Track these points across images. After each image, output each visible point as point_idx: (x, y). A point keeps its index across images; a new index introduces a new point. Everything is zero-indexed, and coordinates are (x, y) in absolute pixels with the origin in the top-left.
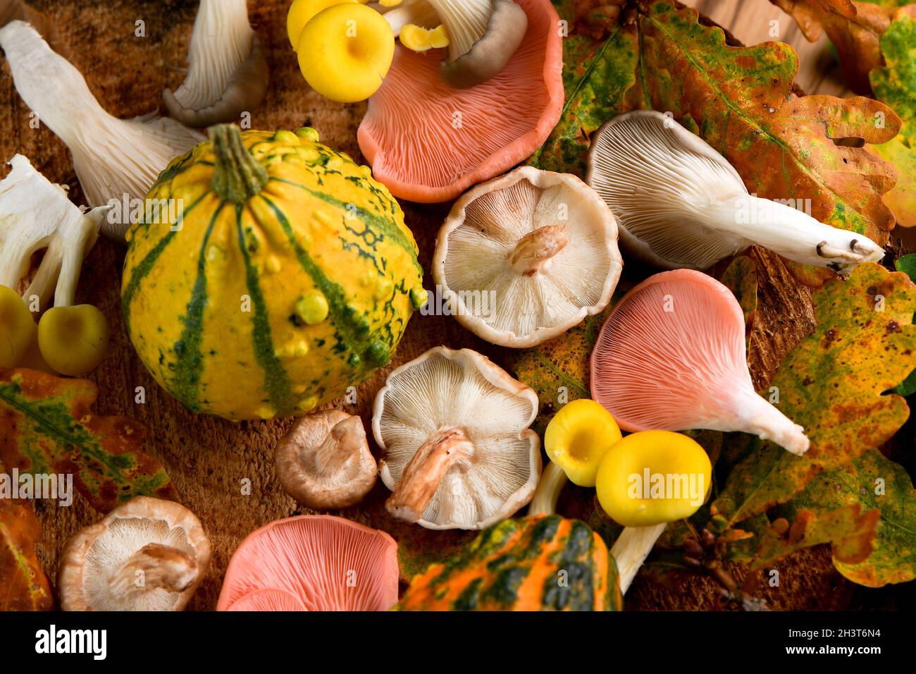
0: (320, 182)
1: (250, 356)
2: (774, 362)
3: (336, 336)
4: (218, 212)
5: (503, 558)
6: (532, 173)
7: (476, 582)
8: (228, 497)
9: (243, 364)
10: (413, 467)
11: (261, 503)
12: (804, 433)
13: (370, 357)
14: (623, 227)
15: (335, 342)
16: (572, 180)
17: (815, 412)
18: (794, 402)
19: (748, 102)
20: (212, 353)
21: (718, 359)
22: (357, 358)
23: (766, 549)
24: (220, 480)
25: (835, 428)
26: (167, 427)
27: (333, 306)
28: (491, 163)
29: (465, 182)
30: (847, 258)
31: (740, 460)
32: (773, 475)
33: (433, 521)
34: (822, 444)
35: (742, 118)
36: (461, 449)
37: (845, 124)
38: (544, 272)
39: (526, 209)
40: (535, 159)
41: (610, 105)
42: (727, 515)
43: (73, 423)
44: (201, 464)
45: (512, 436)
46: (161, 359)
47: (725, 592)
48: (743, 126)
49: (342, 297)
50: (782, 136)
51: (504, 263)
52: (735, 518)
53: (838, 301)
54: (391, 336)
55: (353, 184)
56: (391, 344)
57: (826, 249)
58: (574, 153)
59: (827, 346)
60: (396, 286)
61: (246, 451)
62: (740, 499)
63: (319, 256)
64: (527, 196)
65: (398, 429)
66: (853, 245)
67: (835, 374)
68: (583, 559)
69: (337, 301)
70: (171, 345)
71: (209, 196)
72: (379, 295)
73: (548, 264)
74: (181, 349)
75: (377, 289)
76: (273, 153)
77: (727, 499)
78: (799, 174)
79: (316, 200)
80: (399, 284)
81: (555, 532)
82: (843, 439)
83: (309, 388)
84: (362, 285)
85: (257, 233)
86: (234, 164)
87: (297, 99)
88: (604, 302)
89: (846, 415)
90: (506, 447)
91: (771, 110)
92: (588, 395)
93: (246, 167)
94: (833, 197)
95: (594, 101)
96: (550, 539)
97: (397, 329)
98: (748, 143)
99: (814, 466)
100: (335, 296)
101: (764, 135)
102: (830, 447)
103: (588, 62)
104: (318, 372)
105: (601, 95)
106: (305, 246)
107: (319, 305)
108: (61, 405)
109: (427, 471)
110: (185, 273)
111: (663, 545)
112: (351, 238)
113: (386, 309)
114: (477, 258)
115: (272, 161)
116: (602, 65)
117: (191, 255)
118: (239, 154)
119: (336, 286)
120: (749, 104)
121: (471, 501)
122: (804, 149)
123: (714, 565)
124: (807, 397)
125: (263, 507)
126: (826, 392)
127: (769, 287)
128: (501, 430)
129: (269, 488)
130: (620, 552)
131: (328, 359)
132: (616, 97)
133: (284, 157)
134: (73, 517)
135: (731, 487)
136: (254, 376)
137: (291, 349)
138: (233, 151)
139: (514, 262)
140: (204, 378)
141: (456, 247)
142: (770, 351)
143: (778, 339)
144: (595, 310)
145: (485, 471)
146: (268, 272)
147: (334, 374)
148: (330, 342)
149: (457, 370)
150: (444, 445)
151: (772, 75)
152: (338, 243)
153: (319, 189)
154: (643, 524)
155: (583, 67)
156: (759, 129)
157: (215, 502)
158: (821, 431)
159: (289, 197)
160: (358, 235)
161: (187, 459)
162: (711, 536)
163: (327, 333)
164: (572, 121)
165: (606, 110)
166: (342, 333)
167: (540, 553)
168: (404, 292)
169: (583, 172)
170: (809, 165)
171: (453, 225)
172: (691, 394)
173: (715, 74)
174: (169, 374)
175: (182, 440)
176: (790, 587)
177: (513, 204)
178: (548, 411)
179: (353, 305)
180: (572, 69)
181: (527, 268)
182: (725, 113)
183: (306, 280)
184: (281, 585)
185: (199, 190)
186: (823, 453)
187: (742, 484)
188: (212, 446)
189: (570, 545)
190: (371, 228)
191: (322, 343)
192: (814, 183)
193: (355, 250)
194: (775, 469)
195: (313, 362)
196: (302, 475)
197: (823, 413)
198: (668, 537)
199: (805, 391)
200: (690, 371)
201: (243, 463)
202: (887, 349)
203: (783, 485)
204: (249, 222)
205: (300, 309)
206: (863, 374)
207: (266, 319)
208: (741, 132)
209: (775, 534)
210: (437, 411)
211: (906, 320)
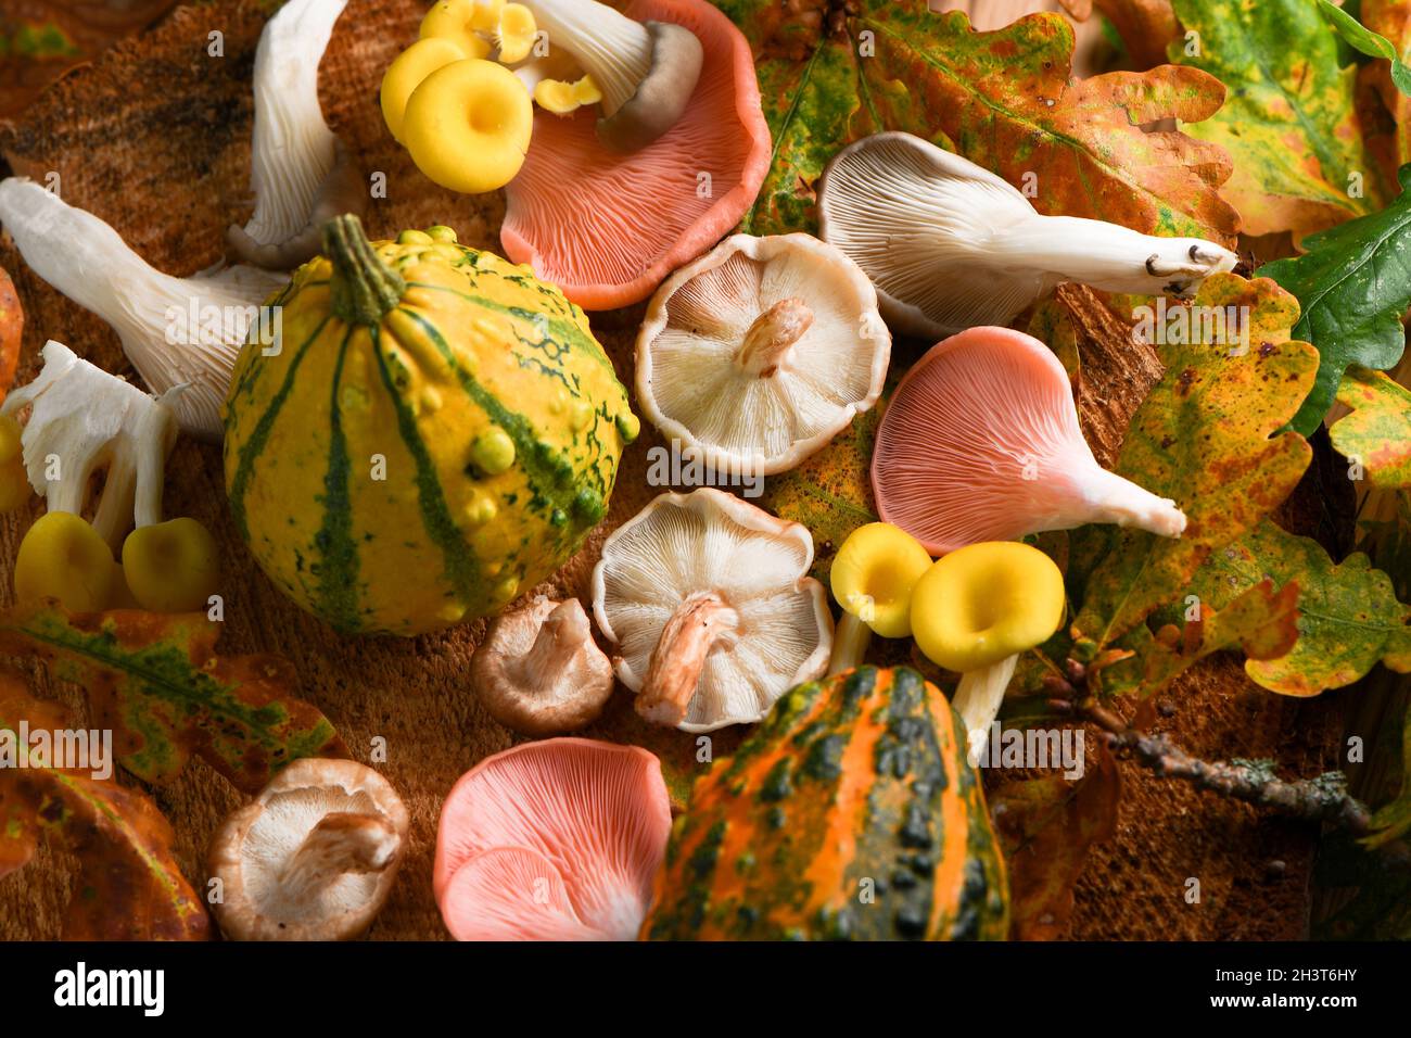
0: (473, 284)
1: (419, 532)
2: (1116, 437)
3: (531, 487)
4: (346, 341)
5: (811, 727)
6: (747, 243)
7: (783, 763)
8: (417, 747)
9: (412, 546)
10: (663, 649)
11: (463, 745)
12: (1177, 507)
13: (579, 512)
14: (882, 292)
15: (530, 495)
16: (803, 240)
17: (1185, 479)
18: (1155, 472)
19: (1017, 98)
20: (369, 537)
21: (1045, 439)
22: (562, 515)
23: (1155, 669)
24: (402, 725)
25: (1216, 493)
26: (316, 670)
27: (519, 445)
28: (690, 238)
29: (660, 270)
30: (1189, 272)
31: (1097, 562)
32: (1145, 572)
33: (702, 720)
34: (1204, 517)
35: (1013, 120)
36: (721, 619)
37: (1151, 104)
38: (788, 368)
39: (747, 291)
40: (746, 226)
41: (831, 141)
42: (1095, 636)
43: (193, 673)
44: (371, 708)
45: (787, 590)
46: (299, 565)
47: (1111, 736)
48: (1017, 130)
49: (530, 431)
50: (1072, 133)
51: (732, 367)
52: (1106, 637)
54: (601, 480)
55: (515, 284)
56: (603, 493)
57: (1158, 265)
58: (796, 211)
59: (1184, 392)
60: (597, 411)
61: (430, 680)
62: (1107, 612)
63: (489, 381)
64: (745, 274)
65: (631, 611)
66: (1193, 253)
67: (1202, 424)
68: (918, 712)
69: (525, 438)
70: (311, 539)
71: (331, 323)
72: (578, 424)
73: (791, 353)
74: (325, 541)
75: (574, 416)
76: (404, 253)
77: (1091, 617)
78: (1102, 178)
79: (473, 306)
80: (601, 408)
81: (873, 684)
82: (1231, 505)
83: (505, 567)
84: (553, 412)
85: (403, 358)
86: (359, 270)
87: (409, 213)
88: (875, 392)
89: (1228, 472)
91: (1050, 103)
92: (874, 517)
93: (375, 272)
94: (1154, 201)
95: (809, 139)
96: (869, 694)
97: (608, 470)
98: (1027, 150)
99: (1198, 548)
100: (519, 430)
101: (1046, 136)
102: (1215, 519)
103: (791, 90)
104: (514, 540)
105: (817, 130)
106: (470, 369)
107: (501, 445)
108: (174, 650)
109: (682, 651)
110: (314, 435)
111: (1016, 694)
112: (528, 352)
113: (589, 443)
114: (693, 367)
115: (406, 263)
116: (811, 91)
117: (319, 407)
118: (363, 254)
119: (520, 417)
120: (1019, 100)
121: (749, 686)
122: (1103, 145)
123: (1090, 702)
124: (1172, 462)
125: (466, 750)
126: (1196, 450)
127: (1088, 342)
128: (770, 585)
129: (470, 724)
130: (967, 699)
131: (525, 521)
132: (839, 128)
133: (421, 256)
134: (212, 810)
135: (1091, 600)
136: (431, 560)
137: (474, 512)
138: (356, 251)
139: (745, 361)
140: (362, 576)
141: (663, 359)
142: (1106, 425)
143: (1115, 406)
144: (865, 406)
145: (757, 642)
146: (428, 410)
147: (535, 541)
148: (525, 497)
149: (696, 519)
150: (698, 615)
151: (1042, 57)
152: (511, 360)
153: (474, 292)
154: (985, 664)
155: (787, 99)
156: (1039, 130)
157: (400, 756)
158: (1199, 499)
159: (436, 305)
160: (536, 347)
161: (351, 707)
162: (1078, 666)
163: (517, 483)
164: (786, 170)
165: (827, 147)
166: (538, 482)
167: (860, 712)
168: (609, 420)
170: (1114, 164)
171: (653, 331)
173: (964, 72)
174: (313, 582)
175: (339, 683)
176: (1194, 722)
177: (729, 288)
178: (826, 552)
179: (545, 441)
180: (771, 104)
181: (764, 365)
182: (989, 117)
183: (479, 415)
184: (512, 841)
185: (315, 318)
186: (1207, 529)
187: (1107, 592)
188: (382, 684)
189: (898, 697)
190: (551, 336)
191: (513, 499)
192: (1125, 187)
193: (538, 368)
194: (1146, 563)
195: (506, 528)
196: (513, 693)
197: (1197, 477)
198: (1021, 681)
199: (1166, 455)
200: (1009, 458)
201: (428, 698)
202: (1265, 379)
203: (1163, 581)
204: (390, 345)
205: (478, 455)
206: (1240, 416)
207: (434, 477)
208: (1016, 137)
209: (1164, 647)
210: (678, 577)
211: (1282, 337)
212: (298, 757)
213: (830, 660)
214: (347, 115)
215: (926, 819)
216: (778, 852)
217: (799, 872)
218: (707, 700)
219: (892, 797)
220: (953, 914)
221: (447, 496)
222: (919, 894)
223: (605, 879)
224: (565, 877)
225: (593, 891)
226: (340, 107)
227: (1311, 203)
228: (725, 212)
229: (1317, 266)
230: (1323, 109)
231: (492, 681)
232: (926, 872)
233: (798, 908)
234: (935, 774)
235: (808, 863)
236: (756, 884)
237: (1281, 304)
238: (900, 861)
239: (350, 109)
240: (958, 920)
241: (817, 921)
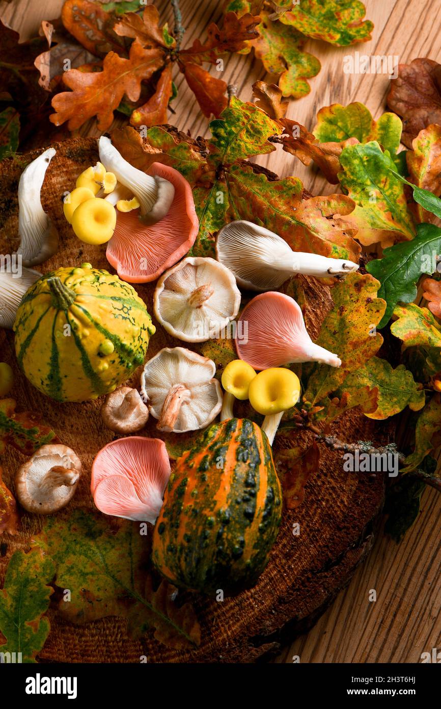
0: (98, 290)
1: (83, 374)
2: (319, 323)
3: (120, 357)
4: (56, 315)
5: (215, 444)
6: (191, 260)
7: (206, 457)
8: (83, 436)
9: (80, 378)
10: (165, 407)
11: (99, 436)
12: (338, 357)
13: (136, 362)
14: (237, 276)
15: (120, 360)
16: (210, 260)
17: (341, 347)
20: (66, 376)
21: (293, 331)
22: (130, 364)
23: (331, 412)
24: (77, 429)
25: (352, 352)
26: (48, 409)
27: (115, 345)
28: (171, 259)
29: (161, 270)
30: (342, 273)
31: (311, 374)
32: (328, 378)
33: (179, 429)
34: (347, 361)
35: (282, 216)
36: (185, 394)
37: (330, 209)
38: (206, 305)
39: (191, 277)
40: (191, 252)
41: (220, 218)
42: (311, 401)
43: (8, 419)
44: (67, 423)
45: (206, 383)
46: (42, 383)
47: (316, 436)
48: (283, 219)
49: (119, 339)
50: (302, 221)
51: (187, 304)
52: (315, 402)
53: (342, 292)
54: (143, 350)
55: (113, 286)
56: (144, 354)
57: (332, 271)
58: (208, 245)
59: (341, 315)
60: (141, 328)
61: (86, 413)
62: (315, 392)
63: (105, 325)
64: (191, 271)
65: (155, 390)
66: (344, 266)
67: (347, 328)
68: (251, 436)
69: (117, 342)
70: (46, 377)
71: (51, 308)
72: (135, 335)
73: (207, 302)
74: (51, 377)
75: (133, 333)
76: (75, 283)
77: (309, 394)
78: (313, 237)
79: (99, 299)
80: (142, 327)
81: (236, 427)
82: (356, 357)
83: (112, 382)
84: (126, 332)
85: (76, 321)
86: (60, 294)
87: (74, 242)
88: (236, 314)
89: (355, 345)
90: (205, 389)
91: (295, 209)
92: (237, 358)
93: (66, 293)
94: (331, 244)
95: (212, 218)
96: (234, 431)
97: (145, 347)
98: (287, 226)
99: (345, 371)
100: (115, 340)
101: (293, 222)
102: (351, 362)
103: (205, 200)
104: (114, 374)
105: (215, 215)
106: (98, 322)
107: (110, 345)
109: (172, 408)
110: (46, 344)
111: (285, 419)
112: (117, 312)
113: (139, 340)
114: (174, 304)
115: (76, 287)
116: (212, 201)
117: (48, 336)
118: (62, 289)
119: (115, 335)
120: (284, 208)
121: (194, 416)
122: (313, 225)
123: (309, 424)
124: (336, 340)
125: (100, 437)
126: (345, 336)
127: (310, 288)
128: (201, 382)
129: (101, 428)
130: (266, 427)
131: (118, 368)
132: (222, 214)
133: (81, 283)
135: (310, 387)
136: (87, 382)
137: (101, 368)
138: (59, 289)
139: (191, 303)
140: (64, 388)
141: (163, 301)
142: (316, 318)
143: (319, 312)
144: (232, 318)
145: (198, 402)
146: (84, 336)
147: (121, 374)
148: (117, 361)
149: (175, 357)
150: (177, 394)
151: (292, 192)
152: (112, 317)
153: (98, 294)
154: (273, 413)
155: (204, 203)
156: (291, 219)
157: (77, 440)
158: (346, 354)
159: (87, 301)
160: (120, 310)
161: (60, 422)
162: (305, 412)
163: (115, 357)
164: (204, 230)
165: (218, 221)
166: (122, 355)
167: (231, 438)
168: (145, 330)
169: (214, 255)
170: (317, 232)
171: (159, 291)
172: (284, 349)
173: (265, 196)
174: (47, 389)
175: (56, 414)
176: (346, 426)
177: (185, 275)
178: (220, 368)
179: (124, 342)
180: (199, 206)
181: (198, 305)
182: (274, 214)
183: (102, 336)
184: (117, 472)
185: (46, 306)
186: (348, 365)
187: (315, 385)
188: (70, 414)
189: (244, 431)
190: (125, 305)
191: (114, 362)
192: (321, 240)
193: (120, 318)
194: (328, 375)
195: (111, 371)
196: (115, 421)
197: (345, 346)
198: (286, 415)
199: (335, 337)
200: (281, 338)
201: (86, 419)
202: (368, 311)
203: (333, 383)
204: (72, 317)
205: (101, 349)
206: (359, 325)
207: (87, 357)
208: (283, 222)
209: (334, 405)
210: (170, 379)
211: (374, 296)
212: (44, 444)
213: (222, 408)
214: (51, 206)
215: (253, 476)
216: (205, 489)
217: (212, 497)
218: (180, 422)
219: (242, 469)
220: (263, 508)
221: (92, 363)
222: (252, 503)
223: (148, 485)
224: (134, 484)
225: (145, 490)
226: (48, 202)
227: (388, 231)
228: (183, 249)
229: (388, 263)
230: (392, 193)
231: (108, 417)
232: (254, 495)
233: (212, 510)
234: (257, 459)
235: (215, 494)
236: (198, 501)
237: (374, 283)
238: (245, 492)
239: (52, 203)
240: (265, 510)
241: (218, 514)
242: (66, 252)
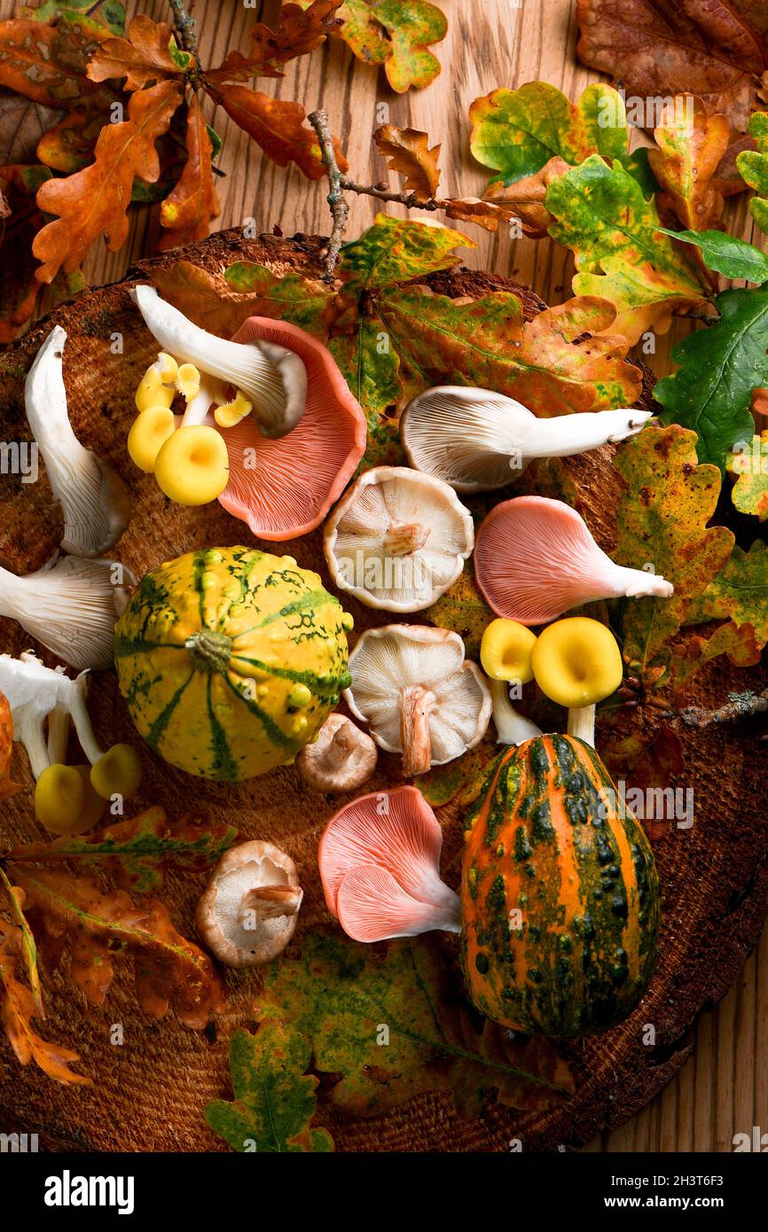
0: (257, 609)
1: (270, 746)
2: (600, 506)
3: (320, 698)
4: (209, 682)
5: (525, 803)
6: (369, 477)
7: (519, 832)
8: (276, 808)
9: (266, 753)
10: (408, 740)
11: (302, 800)
12: (665, 579)
13: (341, 688)
15: (320, 702)
16: (402, 472)
17: (664, 559)
18: (644, 555)
19: (497, 345)
20: (243, 758)
21: (577, 554)
22: (336, 697)
24: (263, 799)
25: (686, 567)
27: (310, 685)
28: (337, 487)
29: (325, 510)
30: (630, 436)
32: (656, 615)
34: (683, 582)
35: (500, 361)
36: (427, 700)
37: (574, 326)
39: (379, 506)
40: (366, 462)
41: (390, 384)
42: (638, 659)
43: (160, 841)
45: (456, 672)
47: (664, 713)
48: (503, 367)
49: (313, 675)
50: (537, 363)
52: (646, 660)
53: (635, 462)
54: (346, 663)
55: (271, 586)
57: (615, 438)
58: (383, 436)
59: (647, 503)
60: (336, 634)
62: (641, 643)
63: (286, 663)
64: (374, 495)
65: (373, 704)
66: (631, 425)
67: (665, 527)
68: (575, 769)
69: (312, 681)
70: (209, 766)
71: (197, 674)
72: (332, 651)
74: (217, 764)
75: (329, 650)
77: (632, 646)
78: (562, 384)
79: (265, 628)
80: (337, 631)
81: (546, 760)
82: (696, 573)
84: (320, 657)
85: (245, 683)
88: (471, 547)
89: (689, 554)
90: (457, 682)
91: (517, 344)
92: (493, 616)
94: (593, 384)
95: (376, 387)
96: (548, 770)
98: (514, 378)
99: (684, 601)
100: (308, 679)
101: (522, 368)
102: (689, 582)
103: (354, 357)
105: (379, 381)
106: (277, 666)
107: (303, 692)
108: (147, 835)
110: (199, 722)
112: (297, 633)
113: (338, 654)
115: (225, 625)
116: (367, 356)
117: (200, 712)
119: (306, 672)
120: (498, 346)
121: (454, 733)
122: (557, 365)
123: (648, 699)
124: (652, 548)
125: (304, 802)
126: (666, 542)
128: (446, 673)
129: (300, 787)
132: (392, 377)
133: (228, 612)
134: (177, 880)
135: (629, 635)
136: (278, 753)
137: (297, 728)
140: (241, 772)
143: (595, 488)
144: (467, 555)
145: (451, 707)
146: (261, 697)
148: (317, 704)
149: (392, 642)
150: (418, 709)
151: (503, 314)
152: (293, 644)
153: (261, 618)
154: (582, 704)
155: (354, 364)
156: (518, 366)
157: (269, 817)
158: (676, 572)
159: (251, 643)
160: (299, 627)
162: (636, 680)
163: (314, 702)
164: (372, 414)
165: (389, 388)
166: (322, 694)
167: (547, 784)
168: (340, 632)
169: (405, 461)
170: (567, 374)
171: (332, 543)
172: (570, 586)
173: (458, 332)
177: (368, 506)
178: (473, 643)
179: (321, 676)
180: (346, 368)
181: (407, 551)
182: (484, 361)
183: (287, 683)
184: (359, 862)
186: (686, 589)
187: (637, 630)
189: (563, 765)
190: (303, 613)
191: (312, 709)
192: (576, 385)
193: (304, 638)
194: (655, 610)
196: (328, 778)
197: (672, 559)
199: (648, 545)
200: (558, 568)
201: (272, 779)
202: (692, 490)
203: (668, 622)
204: (236, 680)
205: (291, 702)
206: (686, 518)
207: (272, 721)
208: (504, 371)
209: (679, 657)
210: (394, 682)
213: (494, 707)
214: (89, 429)
215: (606, 842)
216: (540, 891)
217: (555, 901)
219: (587, 839)
220: (635, 888)
221: (281, 727)
222: (619, 888)
224: (390, 870)
226: (82, 424)
227: (658, 304)
228: (351, 464)
229: (691, 383)
230: (643, 228)
231: (314, 776)
232: (617, 874)
233: (561, 922)
235: (558, 894)
236: (533, 912)
237: (687, 438)
238: (604, 875)
239: (88, 424)
240: (639, 889)
241: (575, 927)
242: (143, 504)
